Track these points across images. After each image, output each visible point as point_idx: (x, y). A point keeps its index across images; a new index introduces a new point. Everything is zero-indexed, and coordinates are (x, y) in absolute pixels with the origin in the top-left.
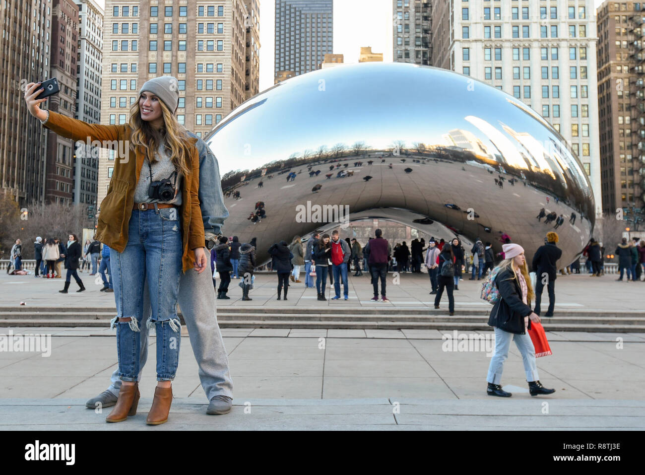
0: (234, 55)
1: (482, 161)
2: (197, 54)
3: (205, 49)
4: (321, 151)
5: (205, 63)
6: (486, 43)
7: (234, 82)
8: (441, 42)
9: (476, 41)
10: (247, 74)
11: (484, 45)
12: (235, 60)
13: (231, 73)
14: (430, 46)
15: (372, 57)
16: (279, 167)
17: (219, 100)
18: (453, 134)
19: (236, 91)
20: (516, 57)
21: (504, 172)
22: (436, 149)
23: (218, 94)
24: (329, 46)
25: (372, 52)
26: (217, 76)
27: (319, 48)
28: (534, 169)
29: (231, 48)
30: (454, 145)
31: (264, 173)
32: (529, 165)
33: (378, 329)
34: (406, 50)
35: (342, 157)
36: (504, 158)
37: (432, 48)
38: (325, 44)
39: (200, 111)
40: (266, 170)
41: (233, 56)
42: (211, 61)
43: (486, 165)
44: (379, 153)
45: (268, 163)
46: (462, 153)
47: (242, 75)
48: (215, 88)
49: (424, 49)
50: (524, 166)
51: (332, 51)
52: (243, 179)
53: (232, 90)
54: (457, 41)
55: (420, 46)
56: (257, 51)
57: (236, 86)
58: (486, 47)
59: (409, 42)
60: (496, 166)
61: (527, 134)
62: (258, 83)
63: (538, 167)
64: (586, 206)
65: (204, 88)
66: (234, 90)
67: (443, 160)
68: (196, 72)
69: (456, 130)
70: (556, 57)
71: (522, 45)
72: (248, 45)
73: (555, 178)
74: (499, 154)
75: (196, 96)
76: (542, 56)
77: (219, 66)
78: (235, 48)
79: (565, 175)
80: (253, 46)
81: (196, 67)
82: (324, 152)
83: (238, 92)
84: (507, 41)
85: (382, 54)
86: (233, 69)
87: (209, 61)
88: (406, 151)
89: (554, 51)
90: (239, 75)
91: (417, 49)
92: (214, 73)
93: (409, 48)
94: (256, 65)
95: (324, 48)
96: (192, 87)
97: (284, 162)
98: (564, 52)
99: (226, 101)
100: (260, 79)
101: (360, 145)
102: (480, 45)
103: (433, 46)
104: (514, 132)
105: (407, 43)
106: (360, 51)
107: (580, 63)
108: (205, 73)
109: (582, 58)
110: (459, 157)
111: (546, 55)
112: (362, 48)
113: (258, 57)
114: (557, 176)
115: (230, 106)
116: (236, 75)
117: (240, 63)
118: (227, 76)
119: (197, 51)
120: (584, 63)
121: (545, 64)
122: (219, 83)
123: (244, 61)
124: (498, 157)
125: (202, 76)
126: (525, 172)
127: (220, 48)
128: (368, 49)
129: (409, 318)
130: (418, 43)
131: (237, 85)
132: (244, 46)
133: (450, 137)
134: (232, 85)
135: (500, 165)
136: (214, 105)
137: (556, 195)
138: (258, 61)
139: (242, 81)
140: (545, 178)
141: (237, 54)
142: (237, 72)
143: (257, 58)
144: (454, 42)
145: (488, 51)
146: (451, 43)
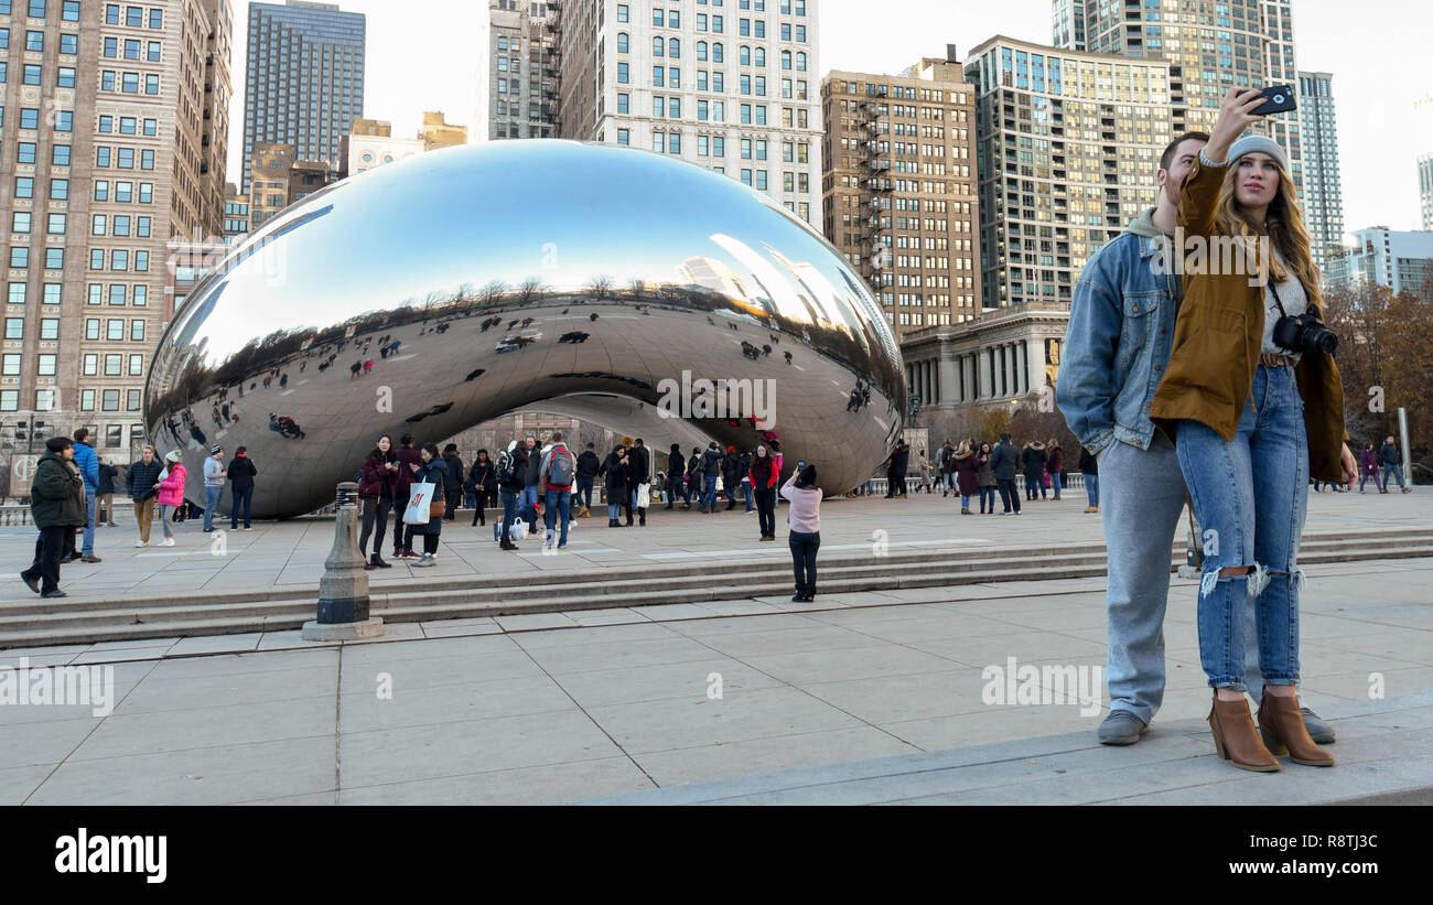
0: (182, 105)
1: (742, 310)
2: (98, 97)
3: (118, 88)
4: (461, 295)
5: (116, 116)
6: (656, 124)
7: (180, 156)
8: (579, 116)
9: (640, 119)
10: (205, 142)
11: (652, 127)
12: (183, 116)
13: (174, 138)
14: (557, 120)
15: (444, 131)
16: (381, 322)
17: (146, 189)
18: (692, 264)
19: (183, 174)
20: (703, 151)
21: (777, 328)
22: (662, 289)
23: (145, 176)
24: (355, 105)
25: (446, 122)
26: (141, 143)
27: (336, 107)
28: (821, 323)
29: (176, 92)
30: (692, 283)
31: (350, 333)
32: (815, 317)
33: (713, 600)
34: (513, 124)
35: (496, 306)
36: (774, 304)
37: (561, 124)
38: (347, 100)
39: (103, 207)
40: (353, 328)
41: (180, 106)
42: (132, 112)
43: (747, 316)
44: (565, 298)
45: (356, 315)
46: (708, 296)
47: (195, 145)
48: (137, 164)
49: (545, 125)
50: (806, 319)
51: (361, 114)
52: (305, 345)
53: (175, 172)
54: (609, 116)
55: (537, 119)
56: (225, 102)
57: (184, 163)
58: (656, 131)
59: (518, 110)
60: (764, 320)
61: (808, 264)
62: (225, 161)
63: (826, 319)
64: (896, 387)
65: (113, 163)
66: (179, 172)
67: (676, 307)
68: (97, 132)
69: (697, 257)
70: (764, 156)
71: (712, 131)
72: (208, 89)
73: (852, 339)
74: (766, 297)
75: (94, 179)
76: (744, 151)
77: (149, 124)
78: (184, 92)
79: (865, 331)
80: (218, 91)
81: (97, 121)
82: (466, 296)
83: (187, 175)
84: (689, 123)
85: (463, 127)
86: (178, 132)
87: (126, 111)
88: (612, 293)
89: (761, 146)
90: (189, 144)
91: (532, 123)
92: (137, 135)
93: (518, 121)
94: (222, 128)
95: (346, 108)
96: (85, 161)
97: (386, 313)
98: (776, 150)
99: (161, 192)
100: (228, 155)
101: (533, 285)
102: (647, 127)
103: (563, 120)
104: (789, 262)
105: (515, 113)
106: (422, 118)
107: (797, 168)
108: (118, 134)
109: (801, 160)
110: (703, 302)
111: (748, 152)
112: (426, 113)
113: (227, 112)
114: (856, 335)
115: (170, 201)
116: (185, 142)
117: (193, 121)
118: (166, 143)
119: (99, 90)
120: (803, 168)
121: (747, 164)
122: (148, 155)
123: (199, 118)
124: (766, 305)
125: (112, 140)
126: (808, 328)
127: (151, 90)
128: (439, 116)
129: (759, 578)
130: (534, 114)
131: (186, 162)
132: (201, 89)
133: (688, 269)
134: (176, 161)
135: (771, 318)
136: (135, 198)
137: (856, 368)
138: (226, 120)
139: (195, 155)
140: (836, 338)
141: (187, 103)
142: (186, 137)
143: (225, 115)
144: (604, 117)
145: (658, 137)
146: (598, 120)
